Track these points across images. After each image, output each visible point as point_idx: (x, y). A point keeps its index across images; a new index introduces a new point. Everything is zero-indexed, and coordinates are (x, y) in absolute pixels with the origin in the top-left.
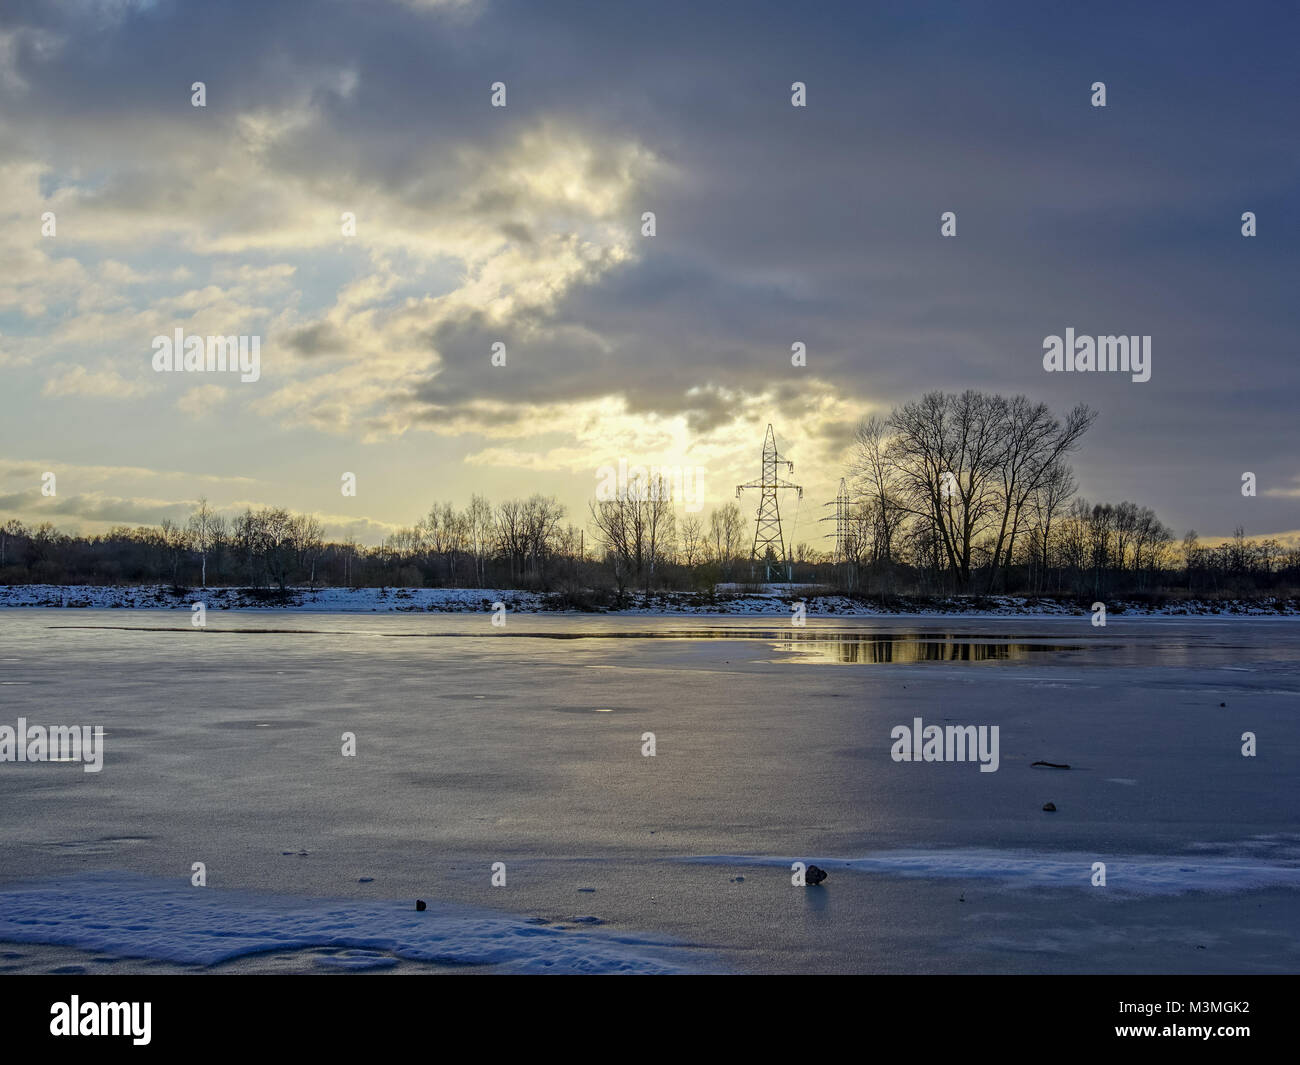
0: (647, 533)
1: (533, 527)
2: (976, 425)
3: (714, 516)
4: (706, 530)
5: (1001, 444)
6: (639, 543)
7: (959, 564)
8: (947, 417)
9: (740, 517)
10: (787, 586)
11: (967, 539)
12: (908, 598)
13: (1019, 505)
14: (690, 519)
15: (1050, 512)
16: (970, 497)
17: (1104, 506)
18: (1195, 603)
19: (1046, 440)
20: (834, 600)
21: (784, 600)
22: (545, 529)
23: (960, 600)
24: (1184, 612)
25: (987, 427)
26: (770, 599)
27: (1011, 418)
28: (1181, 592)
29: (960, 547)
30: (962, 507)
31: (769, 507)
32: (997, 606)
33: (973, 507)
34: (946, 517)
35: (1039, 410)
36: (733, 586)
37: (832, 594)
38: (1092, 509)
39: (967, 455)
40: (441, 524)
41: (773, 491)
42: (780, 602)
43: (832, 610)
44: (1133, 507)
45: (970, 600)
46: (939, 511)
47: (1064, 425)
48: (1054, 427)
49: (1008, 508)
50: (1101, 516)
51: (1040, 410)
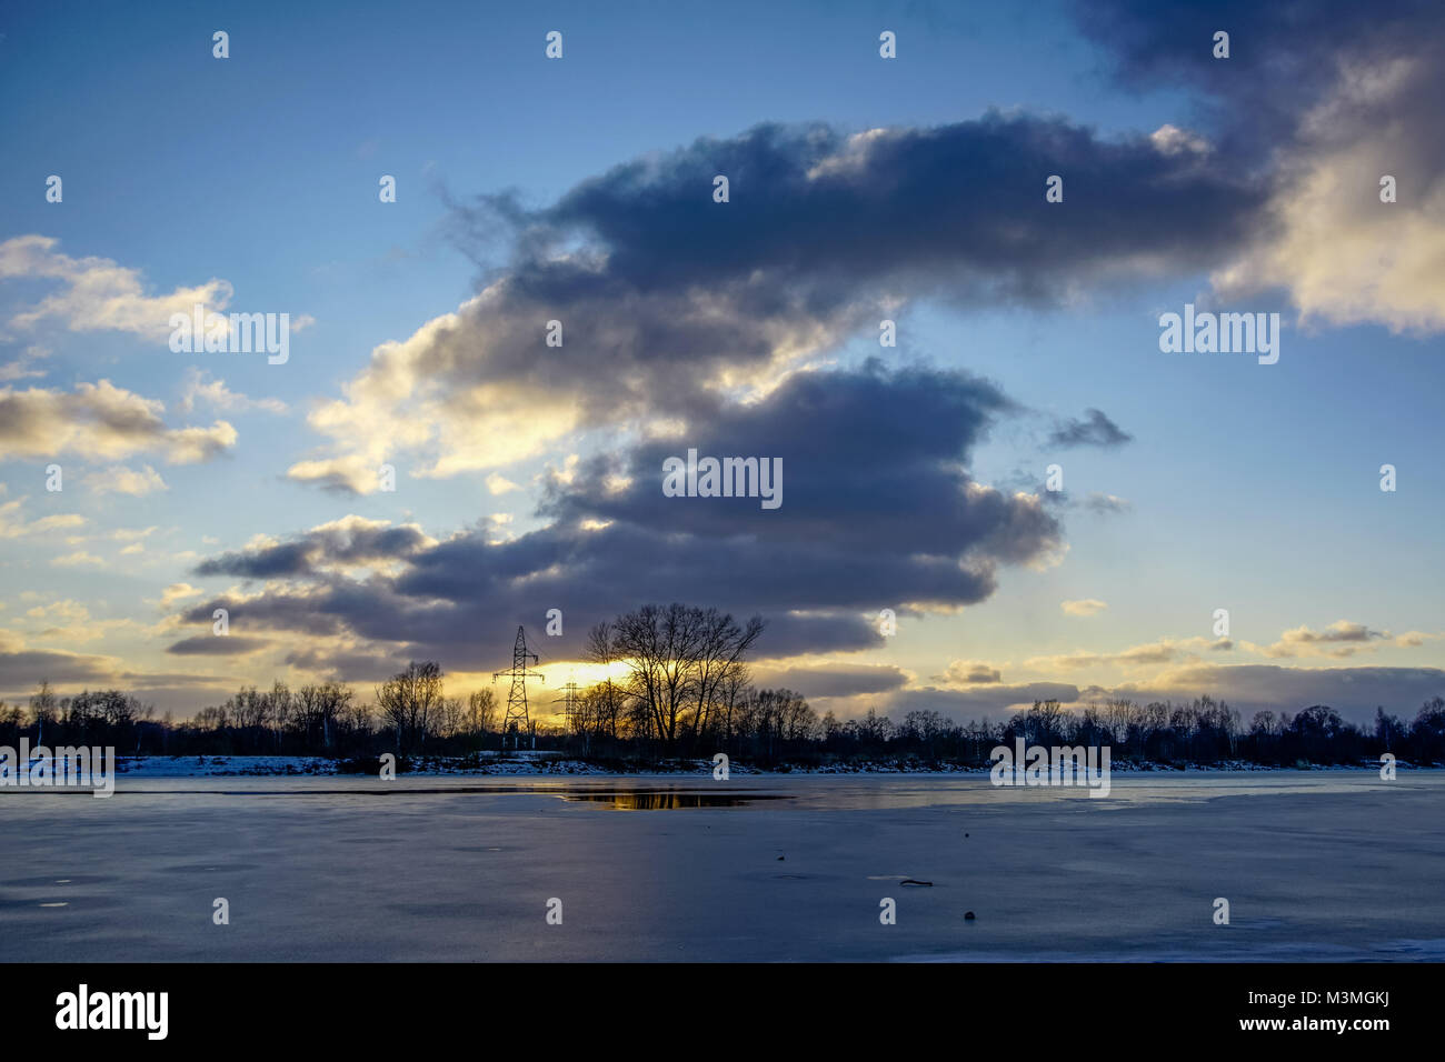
0: (420, 711)
1: (326, 707)
2: (680, 630)
3: (472, 698)
4: (466, 708)
5: (698, 644)
6: (413, 719)
7: (666, 737)
8: (659, 623)
9: (493, 699)
10: (533, 753)
11: (673, 715)
12: (629, 762)
13: (712, 690)
14: (453, 700)
15: (733, 695)
16: (675, 683)
17: (767, 692)
18: (841, 765)
19: (731, 641)
20: (573, 764)
21: (534, 764)
22: (337, 708)
23: (669, 762)
24: (834, 772)
25: (689, 631)
26: (523, 763)
27: (706, 624)
28: (831, 756)
29: (668, 724)
30: (669, 691)
31: (518, 691)
32: (697, 767)
33: (678, 691)
34: (657, 699)
35: (726, 619)
36: (491, 753)
37: (571, 759)
38: (759, 693)
39: (673, 652)
40: (246, 704)
41: (522, 678)
42: (529, 766)
43: (571, 771)
44: (788, 692)
45: (677, 763)
46: (652, 694)
47: (745, 630)
48: (738, 631)
49: (704, 692)
50: (765, 699)
51: (728, 619)
